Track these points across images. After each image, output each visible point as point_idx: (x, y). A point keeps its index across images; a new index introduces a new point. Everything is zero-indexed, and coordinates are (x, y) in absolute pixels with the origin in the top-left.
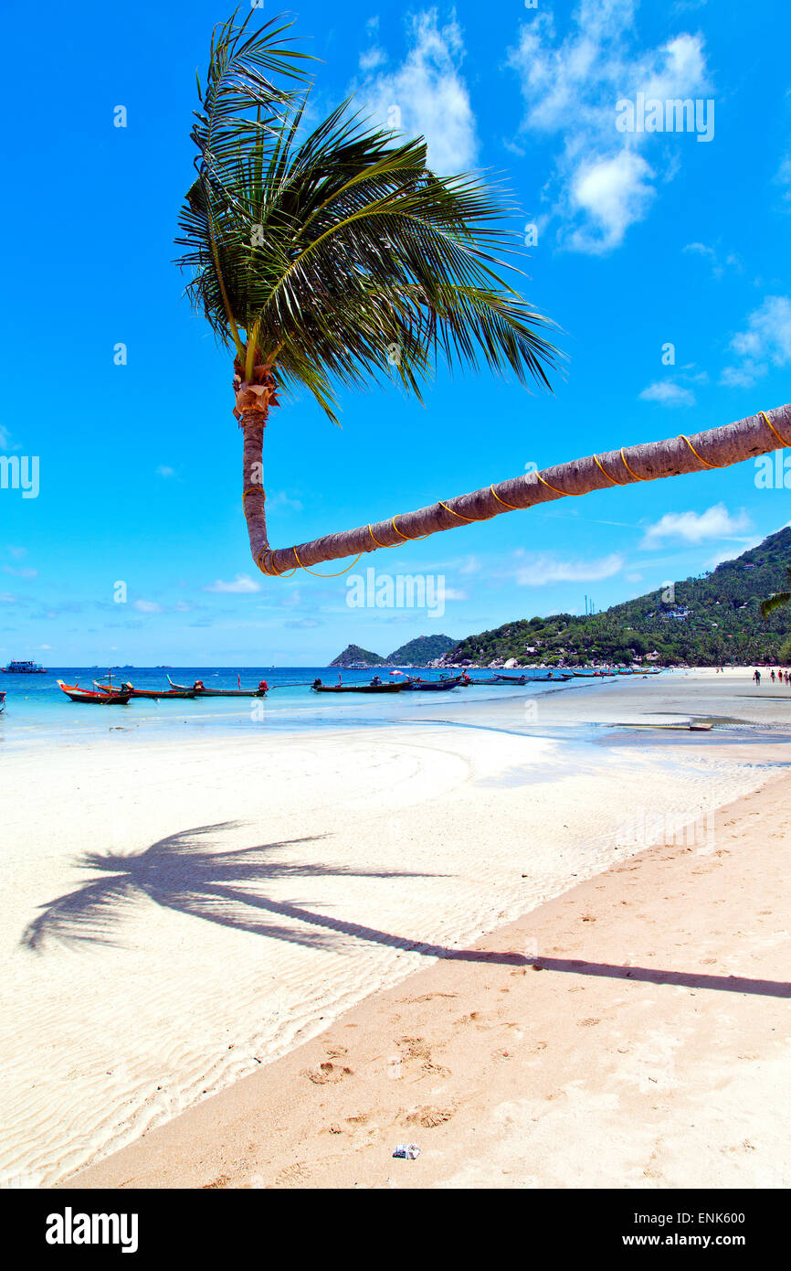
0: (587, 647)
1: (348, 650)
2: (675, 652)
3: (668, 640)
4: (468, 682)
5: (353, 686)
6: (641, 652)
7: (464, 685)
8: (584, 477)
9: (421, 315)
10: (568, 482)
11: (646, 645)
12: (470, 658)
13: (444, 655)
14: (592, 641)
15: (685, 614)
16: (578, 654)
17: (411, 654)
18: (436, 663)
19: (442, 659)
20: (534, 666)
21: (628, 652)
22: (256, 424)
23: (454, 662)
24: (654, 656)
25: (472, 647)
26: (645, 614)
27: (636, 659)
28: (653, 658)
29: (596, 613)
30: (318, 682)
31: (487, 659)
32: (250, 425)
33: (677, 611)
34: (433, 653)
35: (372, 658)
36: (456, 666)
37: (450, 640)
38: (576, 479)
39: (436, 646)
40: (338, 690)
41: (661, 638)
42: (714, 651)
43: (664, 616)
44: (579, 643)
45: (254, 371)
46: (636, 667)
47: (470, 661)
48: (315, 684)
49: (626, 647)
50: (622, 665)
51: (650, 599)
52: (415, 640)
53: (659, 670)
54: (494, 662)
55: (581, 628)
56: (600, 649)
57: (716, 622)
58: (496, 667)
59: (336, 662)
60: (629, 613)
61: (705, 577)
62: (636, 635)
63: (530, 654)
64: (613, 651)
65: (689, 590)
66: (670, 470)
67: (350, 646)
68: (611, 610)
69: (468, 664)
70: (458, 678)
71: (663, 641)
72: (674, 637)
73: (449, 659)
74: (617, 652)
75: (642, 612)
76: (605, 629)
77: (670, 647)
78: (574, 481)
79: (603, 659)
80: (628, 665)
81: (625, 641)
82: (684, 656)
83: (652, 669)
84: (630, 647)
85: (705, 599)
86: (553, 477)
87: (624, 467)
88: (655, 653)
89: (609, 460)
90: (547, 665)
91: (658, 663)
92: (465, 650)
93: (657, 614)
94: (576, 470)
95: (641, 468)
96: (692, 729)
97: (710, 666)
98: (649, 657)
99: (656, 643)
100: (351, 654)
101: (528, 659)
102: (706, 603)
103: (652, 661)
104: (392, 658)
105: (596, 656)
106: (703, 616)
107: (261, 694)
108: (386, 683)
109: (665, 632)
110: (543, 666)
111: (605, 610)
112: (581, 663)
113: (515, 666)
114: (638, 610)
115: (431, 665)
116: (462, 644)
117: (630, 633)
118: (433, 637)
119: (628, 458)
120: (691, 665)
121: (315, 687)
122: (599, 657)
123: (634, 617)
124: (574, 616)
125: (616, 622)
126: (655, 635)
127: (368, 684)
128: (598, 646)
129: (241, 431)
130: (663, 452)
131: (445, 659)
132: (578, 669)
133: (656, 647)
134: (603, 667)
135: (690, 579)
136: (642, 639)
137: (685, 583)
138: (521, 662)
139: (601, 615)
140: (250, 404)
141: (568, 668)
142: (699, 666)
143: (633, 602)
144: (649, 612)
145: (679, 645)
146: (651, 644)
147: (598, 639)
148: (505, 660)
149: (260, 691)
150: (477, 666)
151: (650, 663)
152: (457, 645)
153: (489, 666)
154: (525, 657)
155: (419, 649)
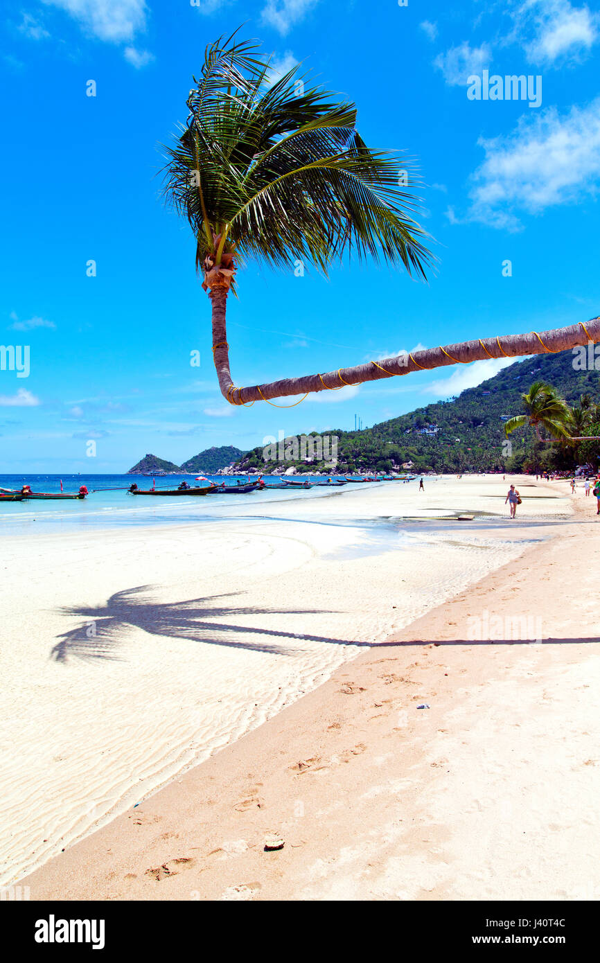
0: (355, 457)
1: (145, 460)
2: (426, 461)
3: (421, 452)
4: (262, 487)
5: (166, 490)
6: (399, 462)
7: (260, 489)
8: (473, 352)
9: (341, 225)
10: (463, 355)
11: (403, 456)
12: (256, 467)
13: (233, 464)
14: (360, 452)
15: (435, 431)
16: (348, 463)
17: (203, 463)
18: (225, 471)
19: (231, 467)
20: (311, 473)
21: (389, 462)
22: (222, 296)
23: (241, 470)
24: (409, 465)
25: (258, 457)
26: (403, 430)
27: (395, 468)
28: (409, 467)
29: (363, 428)
30: (134, 487)
31: (271, 467)
32: (217, 297)
33: (429, 428)
34: (222, 462)
35: (168, 466)
36: (243, 473)
37: (238, 451)
38: (468, 354)
39: (225, 456)
40: (153, 493)
41: (416, 450)
42: (456, 461)
43: (419, 432)
44: (349, 454)
45: (222, 258)
46: (394, 474)
47: (256, 469)
48: (131, 488)
49: (387, 458)
50: (383, 472)
51: (408, 418)
52: (207, 451)
53: (413, 477)
54: (277, 470)
55: (351, 441)
56: (366, 459)
57: (459, 437)
58: (278, 474)
59: (134, 469)
60: (390, 431)
61: (452, 400)
62: (395, 448)
63: (307, 463)
64: (377, 461)
65: (439, 411)
66: (526, 352)
67: (147, 455)
68: (376, 427)
69: (254, 472)
70: (255, 483)
71: (417, 452)
72: (425, 449)
73: (238, 467)
74: (380, 462)
75: (401, 429)
76: (370, 442)
77: (423, 458)
78: (466, 355)
79: (369, 468)
80: (388, 473)
81: (386, 452)
82: (433, 466)
83: (408, 476)
84: (390, 458)
85: (451, 419)
86: (453, 352)
87: (499, 348)
88: (410, 462)
89: (490, 344)
90: (321, 473)
91: (413, 471)
92: (252, 460)
93: (413, 431)
94: (468, 348)
95: (509, 350)
96: (460, 519)
97: (453, 473)
98: (405, 466)
99: (411, 454)
100: (148, 462)
101: (306, 468)
102: (452, 421)
103: (408, 469)
104: (186, 466)
105: (363, 465)
106: (449, 433)
107: (81, 497)
108: (193, 487)
109: (419, 446)
110: (318, 473)
111: (371, 426)
112: (350, 471)
113: (294, 473)
114: (398, 426)
115: (221, 472)
116: (249, 455)
117: (391, 446)
118: (223, 448)
119: (501, 343)
120: (438, 473)
121: (131, 491)
122: (365, 466)
123: (395, 433)
124: (346, 432)
125: (379, 437)
126: (411, 448)
127: (176, 489)
128: (364, 456)
129: (210, 300)
130: (524, 342)
131: (234, 467)
132: (348, 476)
133: (411, 458)
134: (367, 475)
135: (440, 402)
136: (400, 451)
137: (435, 405)
138: (300, 470)
139: (367, 431)
140: (219, 282)
141: (339, 475)
142: (443, 473)
143: (394, 420)
144: (407, 429)
145: (430, 457)
146: (407, 455)
147: (365, 451)
148: (286, 468)
149: (81, 494)
150: (262, 473)
151: (406, 471)
152: (244, 456)
153: (272, 473)
154: (303, 465)
155: (210, 458)
